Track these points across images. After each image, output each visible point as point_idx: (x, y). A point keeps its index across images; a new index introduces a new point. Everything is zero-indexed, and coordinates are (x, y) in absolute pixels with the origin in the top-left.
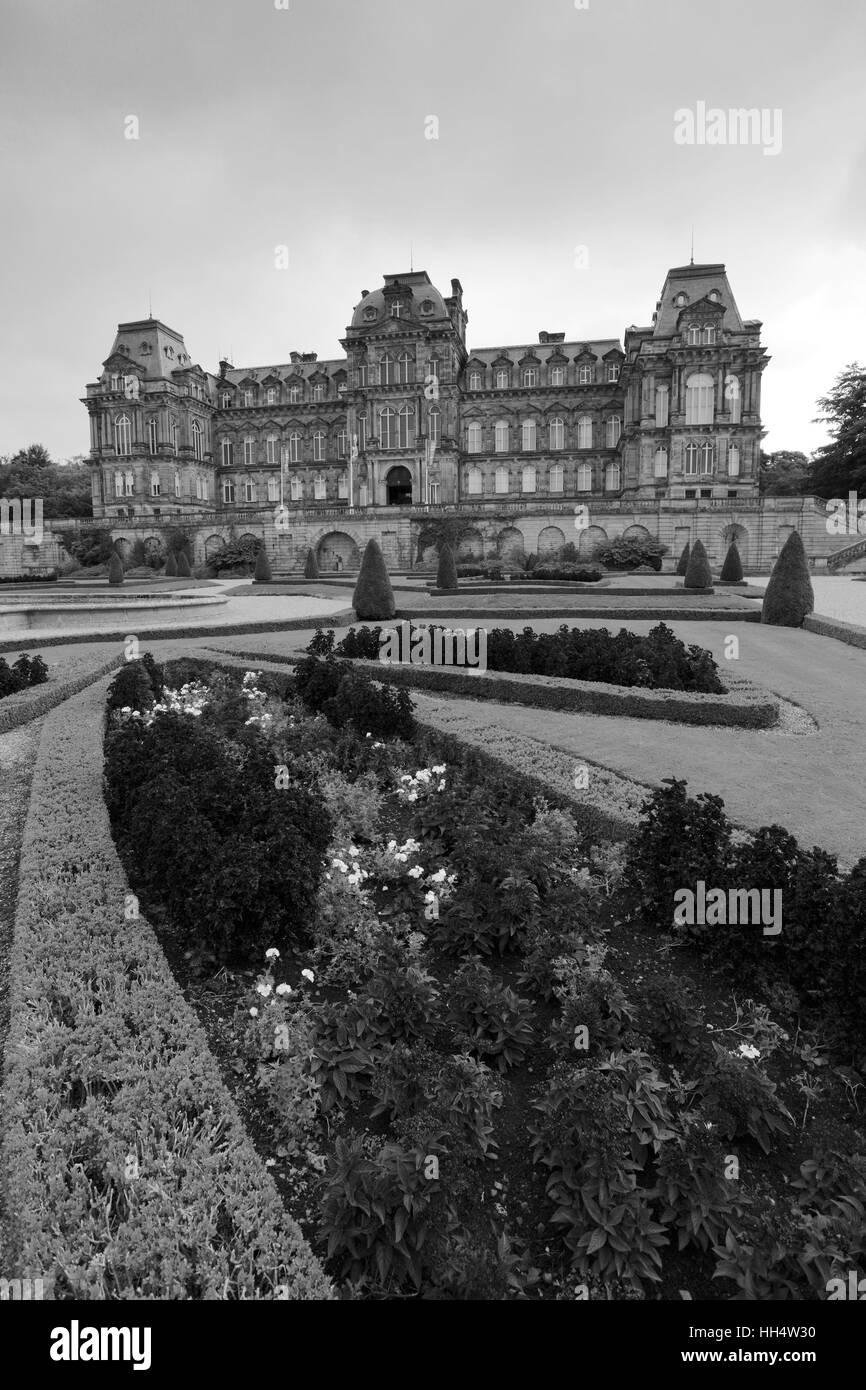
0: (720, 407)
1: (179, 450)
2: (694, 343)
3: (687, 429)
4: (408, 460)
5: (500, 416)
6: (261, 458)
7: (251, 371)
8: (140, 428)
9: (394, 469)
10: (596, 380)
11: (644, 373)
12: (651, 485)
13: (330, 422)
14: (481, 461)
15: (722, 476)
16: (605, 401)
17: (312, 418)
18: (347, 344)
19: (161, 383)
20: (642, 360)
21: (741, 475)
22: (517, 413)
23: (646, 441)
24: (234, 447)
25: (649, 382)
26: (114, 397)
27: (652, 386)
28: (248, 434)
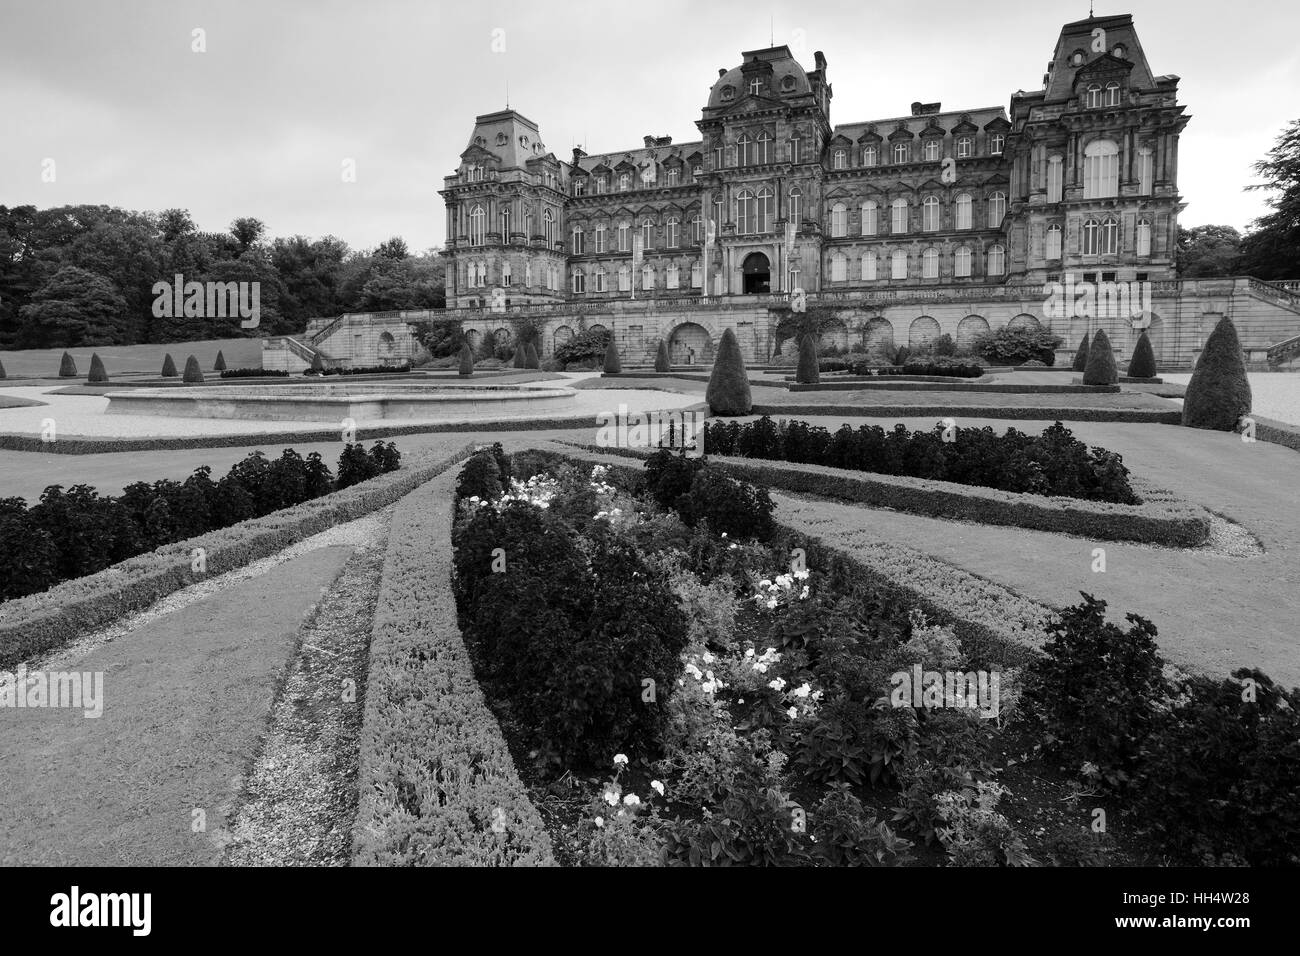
0: (1126, 177)
1: (531, 239)
2: (1094, 106)
3: (1086, 204)
4: (767, 245)
5: (867, 197)
6: (612, 246)
7: (605, 157)
8: (493, 218)
9: (751, 256)
10: (976, 153)
11: (1033, 143)
12: (1042, 269)
13: (684, 207)
14: (846, 246)
15: (1129, 256)
16: (987, 175)
17: (665, 203)
18: (703, 125)
19: (516, 173)
20: (1032, 128)
21: (1153, 255)
22: (886, 193)
23: (1035, 219)
24: (585, 235)
25: (1039, 153)
26: (469, 189)
27: (1043, 157)
28: (600, 221)
